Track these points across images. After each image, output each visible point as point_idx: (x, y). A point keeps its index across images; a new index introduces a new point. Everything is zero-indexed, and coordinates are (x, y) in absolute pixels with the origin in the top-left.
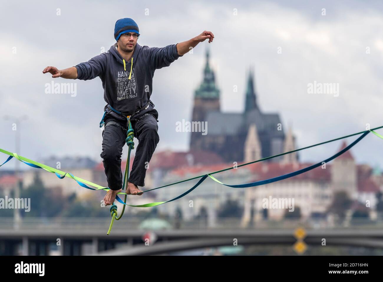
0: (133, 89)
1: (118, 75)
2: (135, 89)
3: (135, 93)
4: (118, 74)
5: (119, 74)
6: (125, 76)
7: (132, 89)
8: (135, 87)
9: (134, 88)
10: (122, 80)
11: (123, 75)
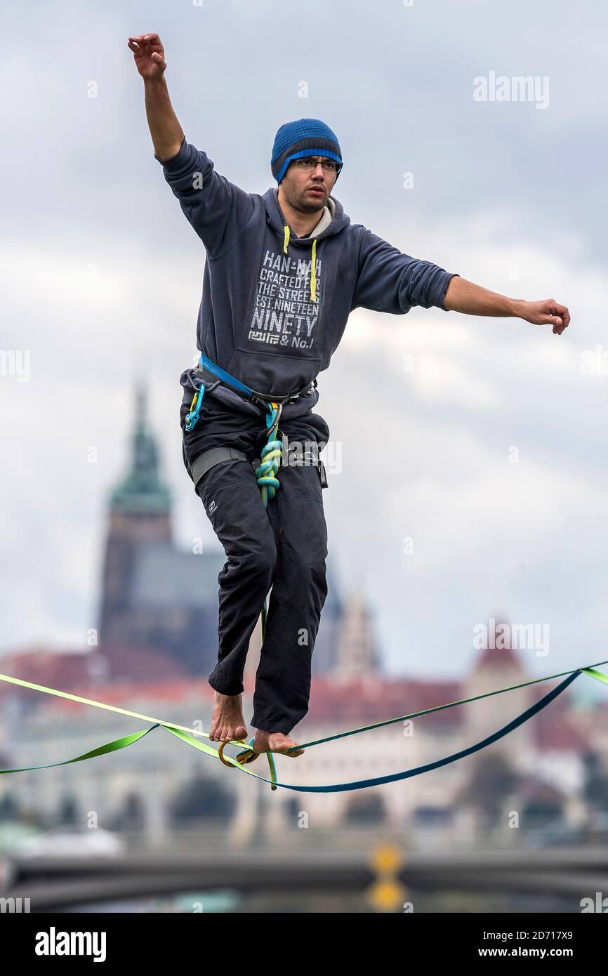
0: (308, 322)
1: (266, 260)
2: (313, 323)
3: (309, 335)
4: (267, 256)
5: (267, 258)
6: (282, 270)
7: (304, 322)
8: (315, 319)
9: (311, 321)
10: (273, 278)
11: (278, 266)
